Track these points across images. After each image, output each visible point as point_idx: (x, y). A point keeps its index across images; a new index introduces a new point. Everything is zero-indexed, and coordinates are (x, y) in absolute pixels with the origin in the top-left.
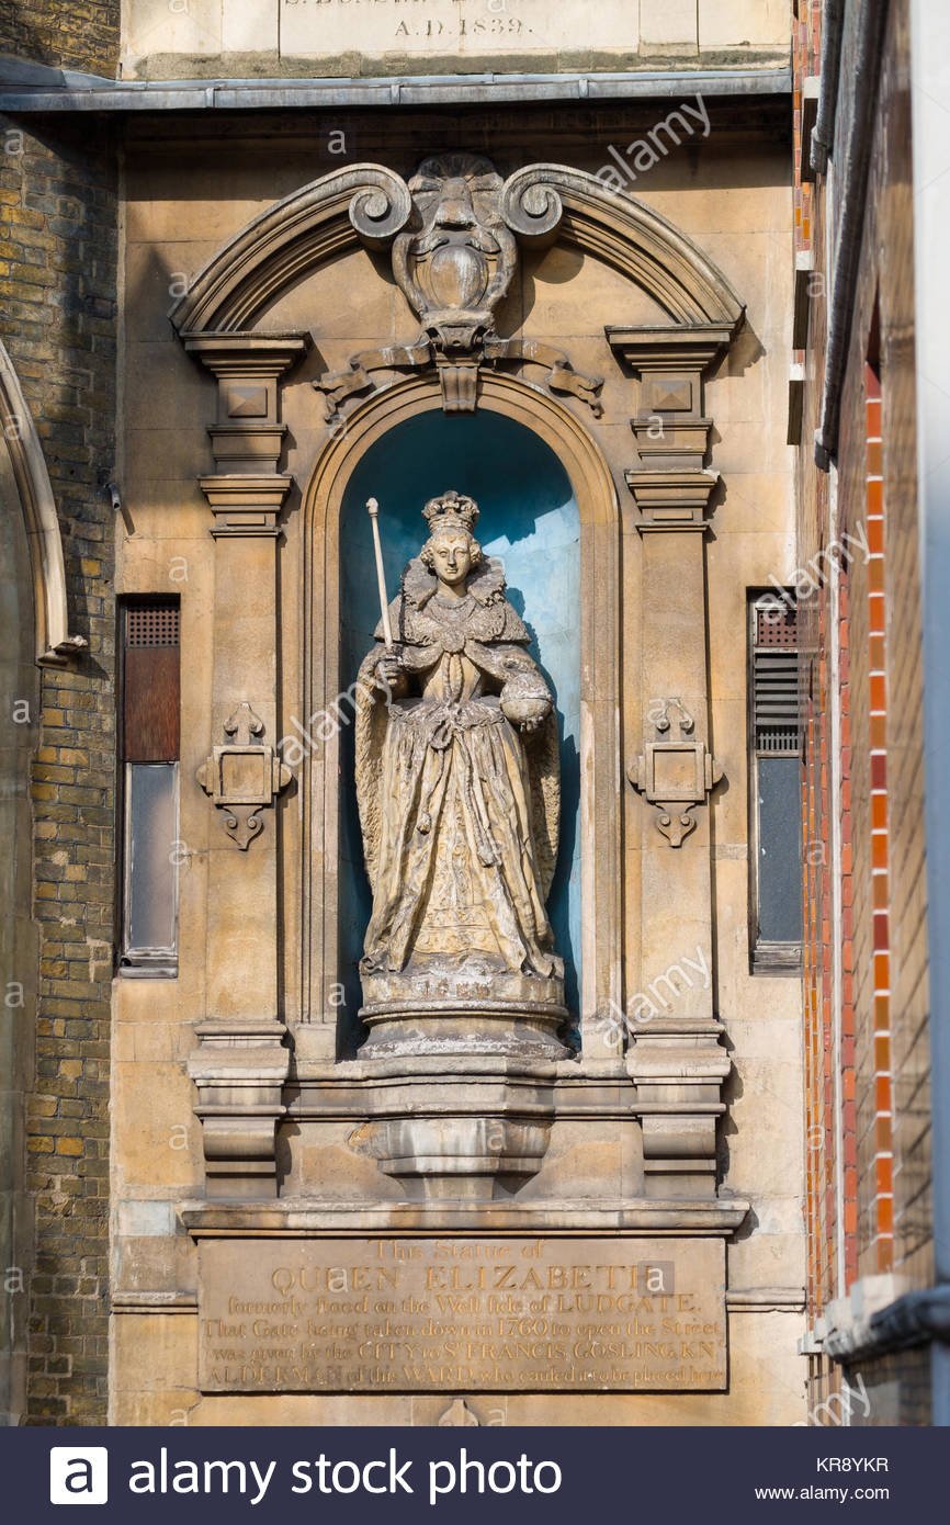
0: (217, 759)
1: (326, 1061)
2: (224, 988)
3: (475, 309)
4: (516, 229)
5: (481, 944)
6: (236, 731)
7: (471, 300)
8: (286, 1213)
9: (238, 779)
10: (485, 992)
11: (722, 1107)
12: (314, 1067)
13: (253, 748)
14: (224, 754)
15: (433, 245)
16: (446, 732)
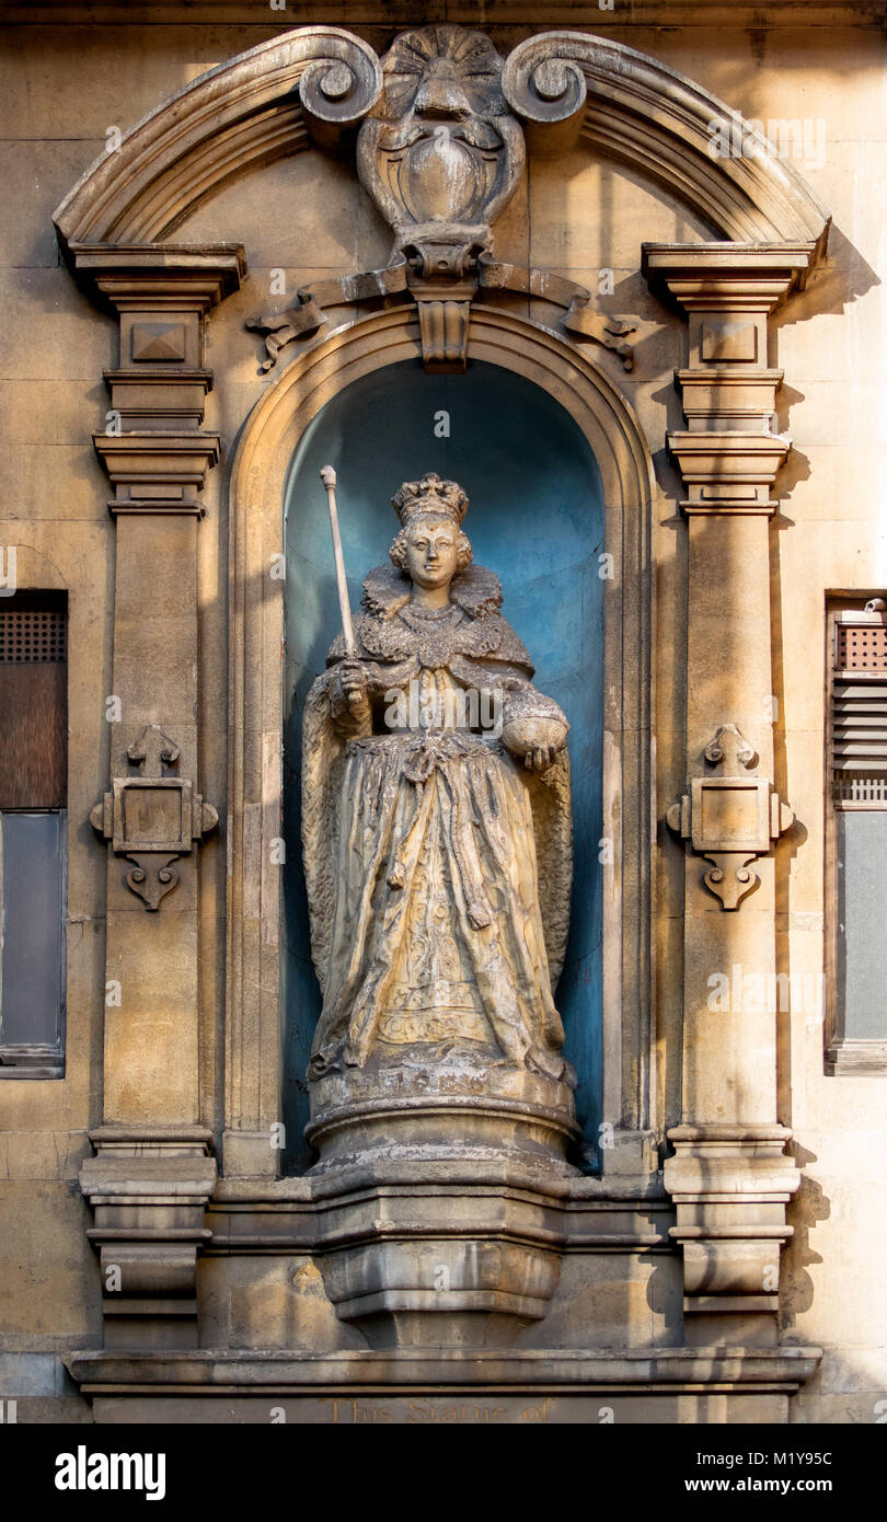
0: (117, 793)
1: (263, 1177)
2: (128, 1085)
3: (469, 222)
4: (525, 113)
5: (470, 1031)
6: (143, 760)
7: (461, 212)
8: (211, 1363)
9: (146, 820)
10: (475, 1086)
11: (789, 1230)
12: (249, 1185)
13: (167, 781)
14: (127, 788)
15: (412, 138)
16: (427, 762)
